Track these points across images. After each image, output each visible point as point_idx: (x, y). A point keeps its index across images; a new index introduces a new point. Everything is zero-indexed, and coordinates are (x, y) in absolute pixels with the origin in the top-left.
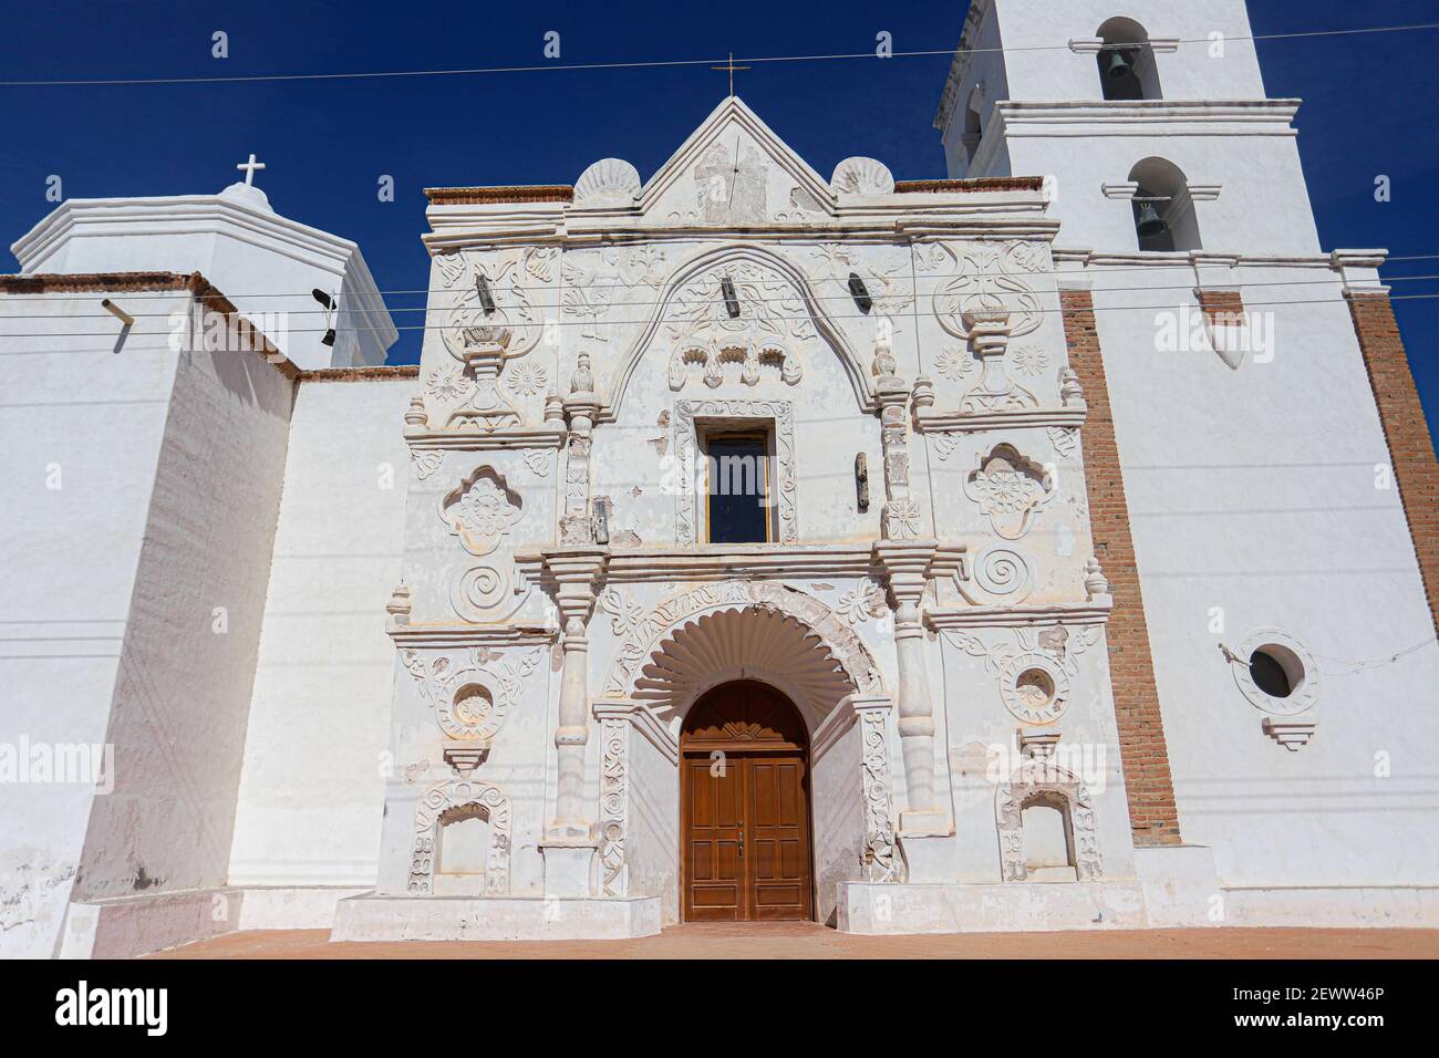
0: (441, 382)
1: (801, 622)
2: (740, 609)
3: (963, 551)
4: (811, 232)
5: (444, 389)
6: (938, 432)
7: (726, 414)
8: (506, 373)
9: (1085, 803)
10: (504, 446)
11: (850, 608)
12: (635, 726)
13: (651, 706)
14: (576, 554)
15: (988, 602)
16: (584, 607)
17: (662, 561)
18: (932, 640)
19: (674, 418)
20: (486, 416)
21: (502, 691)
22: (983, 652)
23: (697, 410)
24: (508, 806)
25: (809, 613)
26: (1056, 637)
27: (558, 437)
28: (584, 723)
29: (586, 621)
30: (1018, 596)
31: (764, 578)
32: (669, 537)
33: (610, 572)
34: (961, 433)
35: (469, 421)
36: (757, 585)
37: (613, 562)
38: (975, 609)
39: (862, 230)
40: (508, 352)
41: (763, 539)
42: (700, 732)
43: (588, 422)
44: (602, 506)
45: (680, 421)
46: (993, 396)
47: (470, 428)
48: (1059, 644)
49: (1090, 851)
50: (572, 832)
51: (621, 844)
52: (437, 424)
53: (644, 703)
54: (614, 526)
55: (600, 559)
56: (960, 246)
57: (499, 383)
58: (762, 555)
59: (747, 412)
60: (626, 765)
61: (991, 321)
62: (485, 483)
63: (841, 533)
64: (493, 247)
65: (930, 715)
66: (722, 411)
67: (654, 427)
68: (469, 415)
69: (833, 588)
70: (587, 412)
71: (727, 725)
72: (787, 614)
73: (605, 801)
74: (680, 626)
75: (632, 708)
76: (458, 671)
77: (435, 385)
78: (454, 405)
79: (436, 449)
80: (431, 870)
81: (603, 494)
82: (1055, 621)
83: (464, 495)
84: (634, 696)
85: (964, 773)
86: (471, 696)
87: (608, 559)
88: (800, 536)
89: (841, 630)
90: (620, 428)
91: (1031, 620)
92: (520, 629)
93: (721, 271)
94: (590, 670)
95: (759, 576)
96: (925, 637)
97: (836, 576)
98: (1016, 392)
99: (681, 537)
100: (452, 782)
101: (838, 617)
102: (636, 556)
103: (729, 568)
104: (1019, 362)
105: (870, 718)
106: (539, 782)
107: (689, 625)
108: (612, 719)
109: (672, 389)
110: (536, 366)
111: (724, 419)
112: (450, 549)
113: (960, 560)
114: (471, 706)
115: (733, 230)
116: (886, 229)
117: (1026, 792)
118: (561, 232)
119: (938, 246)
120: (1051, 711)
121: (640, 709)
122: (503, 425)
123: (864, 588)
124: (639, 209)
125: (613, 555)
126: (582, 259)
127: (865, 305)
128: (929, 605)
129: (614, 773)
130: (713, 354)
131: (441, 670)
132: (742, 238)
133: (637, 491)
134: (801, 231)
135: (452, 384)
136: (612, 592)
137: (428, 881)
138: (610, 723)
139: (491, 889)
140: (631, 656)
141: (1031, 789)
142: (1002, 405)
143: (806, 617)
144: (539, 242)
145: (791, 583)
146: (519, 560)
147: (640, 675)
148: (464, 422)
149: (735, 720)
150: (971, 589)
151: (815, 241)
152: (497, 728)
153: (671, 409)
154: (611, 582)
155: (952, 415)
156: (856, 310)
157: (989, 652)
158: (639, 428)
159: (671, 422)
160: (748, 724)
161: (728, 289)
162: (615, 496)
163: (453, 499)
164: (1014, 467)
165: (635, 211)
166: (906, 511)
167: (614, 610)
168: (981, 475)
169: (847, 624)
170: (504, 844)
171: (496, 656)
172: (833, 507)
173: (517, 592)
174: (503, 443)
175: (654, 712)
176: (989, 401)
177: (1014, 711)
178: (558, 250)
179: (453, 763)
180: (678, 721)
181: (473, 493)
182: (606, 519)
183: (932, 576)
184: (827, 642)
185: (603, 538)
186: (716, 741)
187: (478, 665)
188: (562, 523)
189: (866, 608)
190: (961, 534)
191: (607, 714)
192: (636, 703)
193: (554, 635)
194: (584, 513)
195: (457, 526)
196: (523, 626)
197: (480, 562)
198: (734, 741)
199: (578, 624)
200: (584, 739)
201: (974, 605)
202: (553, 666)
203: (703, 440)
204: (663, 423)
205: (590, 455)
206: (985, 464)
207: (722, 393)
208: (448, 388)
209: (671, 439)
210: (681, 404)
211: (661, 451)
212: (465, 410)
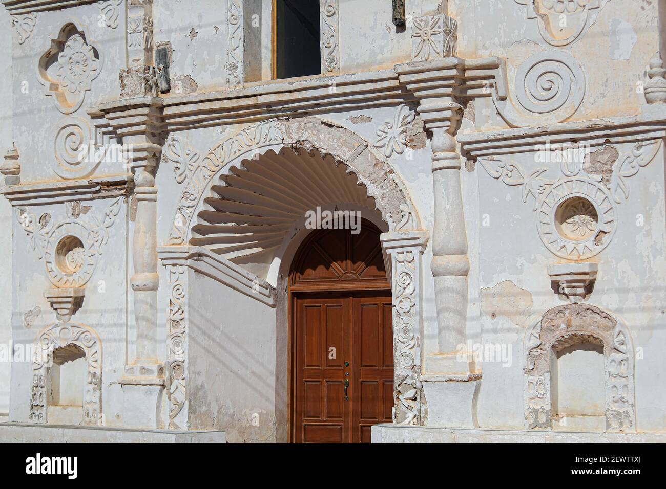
1: (337, 158)
2: (277, 150)
3: (496, 67)
9: (621, 348)
10: (82, 1)
11: (386, 140)
12: (197, 271)
13: (219, 252)
15: (526, 123)
16: (144, 159)
17: (208, 106)
18: (470, 170)
21: (91, 242)
22: (520, 181)
24: (97, 347)
25: (345, 149)
26: (605, 158)
28: (154, 268)
30: (562, 113)
31: (306, 114)
32: (221, 80)
33: (168, 121)
36: (295, 123)
37: (167, 111)
38: (517, 132)
41: (317, 71)
42: (309, 272)
44: (164, 56)
48: (608, 167)
49: (622, 400)
50: (144, 370)
51: (183, 382)
53: (206, 249)
54: (175, 72)
58: (295, 91)
60: (186, 309)
62: (75, 40)
63: (379, 57)
65: (463, 252)
69: (370, 119)
71: (335, 265)
72: (323, 151)
73: (170, 342)
74: (225, 171)
75: (186, 255)
76: (57, 225)
79: (30, 12)
80: (44, 403)
81: (165, 40)
82: (602, 141)
83: (60, 54)
84: (193, 242)
85: (493, 315)
86: (76, 247)
87: (162, 108)
88: (341, 64)
89: (376, 165)
91: (575, 140)
92: (98, 183)
94: (159, 218)
95: (300, 113)
96: (463, 168)
97: (375, 106)
99: (231, 78)
100: (57, 326)
101: (374, 151)
102: (185, 103)
103: (269, 106)
105: (401, 257)
106: (121, 325)
107: (233, 169)
108: (174, 265)
112: (46, 110)
113: (493, 77)
114: (76, 256)
117: (557, 335)
120: (590, 244)
121: (200, 255)
123: (402, 116)
125: (165, 104)
128: (467, 132)
129: (177, 317)
131: (45, 225)
133: (193, 34)
136: (173, 140)
137: (43, 411)
138: (174, 269)
139: (87, 419)
140: (188, 203)
141: (562, 331)
143: (342, 153)
145: (328, 118)
146: (94, 116)
147: (195, 221)
149: (342, 259)
150: (510, 110)
152: (88, 276)
154: (173, 130)
157: (526, 181)
160: (354, 262)
162: (176, 42)
163: (49, 60)
166: (429, 28)
167: (176, 158)
169: (382, 158)
170: (97, 381)
171: (87, 209)
172: (372, 28)
175: (225, 257)
177: (550, 247)
179: (56, 309)
180: (277, 262)
181: (67, 50)
182: (166, 67)
183: (472, 98)
184: (362, 179)
185: (164, 86)
186: (323, 280)
187: (72, 219)
188: (121, 77)
189: (402, 139)
190: (504, 46)
191: (172, 260)
192: (195, 249)
193: (126, 187)
194: (142, 64)
195: (54, 87)
196: (100, 180)
197: (69, 120)
198: (340, 280)
199: (141, 176)
200: (151, 285)
201: (513, 127)
202: (132, 216)
205: (149, 1)
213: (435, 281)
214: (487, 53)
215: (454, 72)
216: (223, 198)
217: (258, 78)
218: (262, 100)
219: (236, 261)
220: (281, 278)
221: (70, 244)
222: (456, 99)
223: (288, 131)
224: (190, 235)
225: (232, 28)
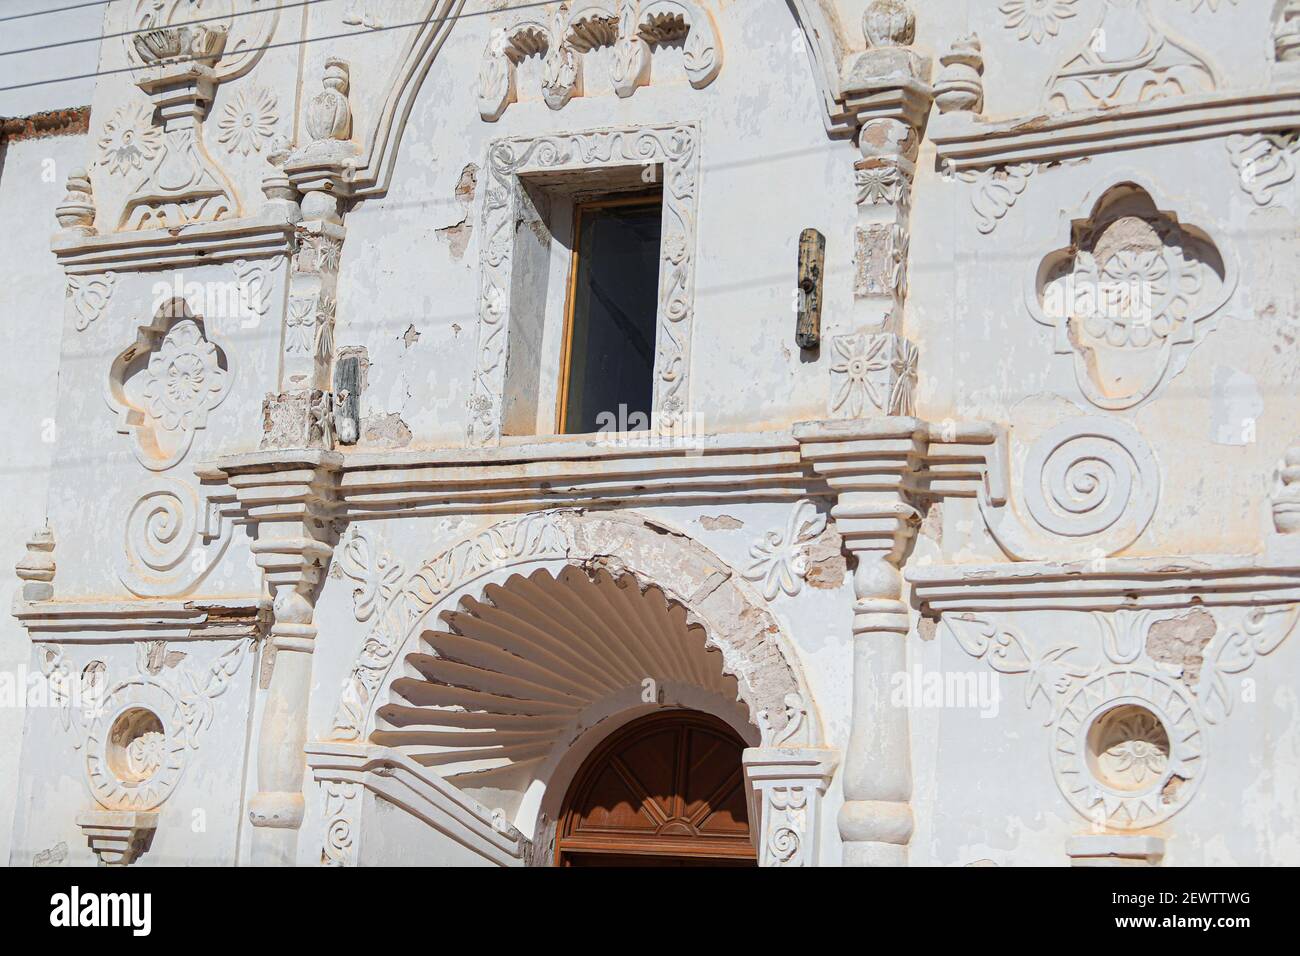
0: (118, 143)
1: (671, 595)
2: (555, 570)
3: (988, 440)
5: (121, 152)
6: (981, 168)
7: (575, 164)
8: (217, 113)
10: (203, 258)
11: (767, 567)
12: (380, 795)
13: (427, 761)
14: (270, 468)
15: (1042, 554)
16: (296, 568)
17: (428, 476)
18: (927, 636)
19: (485, 179)
20: (181, 201)
21: (179, 724)
22: (1021, 666)
23: (524, 160)
25: (687, 578)
26: (1190, 632)
27: (280, 236)
28: (296, 785)
29: (312, 595)
30: (1111, 540)
31: (617, 504)
32: (460, 428)
33: (347, 499)
34: (1030, 167)
35: (154, 212)
36: (593, 521)
37: (349, 480)
38: (1023, 570)
40: (220, 70)
42: (599, 813)
43: (329, 202)
44: (352, 373)
45: (494, 184)
46: (1113, 72)
47: (154, 229)
48: (1194, 650)
52: (109, 227)
53: (401, 753)
54: (370, 406)
55: (308, 475)
57: (204, 134)
58: (598, 458)
59: (614, 156)
62: (184, 330)
63: (766, 404)
65: (903, 798)
66: (567, 158)
67: (449, 201)
68: (154, 202)
69: (739, 523)
70: (321, 184)
71: (651, 803)
72: (645, 580)
74: (452, 605)
75: (361, 763)
76: (116, 685)
77: (110, 146)
78: (129, 187)
79: (103, 272)
81: (356, 344)
82: (1186, 598)
83: (154, 355)
84: (379, 738)
86: (148, 730)
87: (339, 473)
89: (744, 613)
90: (392, 207)
91: (1133, 594)
92: (203, 609)
94: (315, 687)
95: (605, 502)
96: (914, 632)
97: (750, 500)
98: (1168, 56)
99: (478, 426)
101: (742, 585)
102: (384, 468)
103: (545, 485)
105: (781, 799)
107: (466, 600)
108: (337, 781)
109: (485, 118)
110: (263, 94)
111: (574, 173)
112: (116, 460)
113: (982, 460)
114: (146, 749)
120: (1152, 798)
121: (389, 765)
122: (201, 220)
123: (801, 523)
125: (346, 464)
128: (925, 563)
130: (558, 34)
133: (411, 334)
135: (136, 142)
136: (356, 537)
138: (335, 789)
140: (373, 661)
142: (1131, 95)
143: (680, 586)
145: (659, 516)
146: (207, 480)
147: (386, 697)
148: (147, 216)
149: (664, 792)
150: (1008, 524)
152: (167, 790)
153: (480, 160)
154: (356, 518)
155: (1005, 128)
157: (1033, 666)
158: (424, 204)
159: (479, 189)
160: (688, 801)
162: (378, 349)
163: (131, 364)
164: (1163, 235)
166: (863, 358)
167: (358, 572)
168: (1085, 259)
169: (756, 602)
171: (176, 658)
172: (755, 350)
173: (207, 540)
174: (201, 252)
175: (437, 772)
176: (1103, 86)
177: (1074, 799)
179: (97, 851)
180: (538, 789)
181: (166, 349)
182: (355, 394)
183: (938, 497)
184: (714, 639)
185: (346, 430)
186: (623, 832)
187: (146, 675)
188: (266, 407)
189: (799, 566)
190: (1006, 401)
191: (332, 771)
192: (380, 752)
193: (256, 620)
194: (308, 385)
195: (136, 417)
196: (206, 604)
197: (158, 483)
198: (659, 833)
199: (288, 601)
200: (287, 817)
201: (1015, 560)
202: (263, 677)
203: (565, 215)
204: (465, 190)
205: (332, 267)
206: (1086, 236)
207: (574, 116)
208: (128, 152)
209: (476, 223)
210: (499, 149)
211: (456, 250)
212: (145, 193)
213: (845, 851)
214: (973, 412)
215: (906, 445)
216: (443, 656)
217: (529, 429)
218: (533, 471)
219: (459, 781)
220: (543, 822)
221: (137, 724)
222: (908, 496)
223: (579, 535)
224: (372, 724)
225: (486, 330)
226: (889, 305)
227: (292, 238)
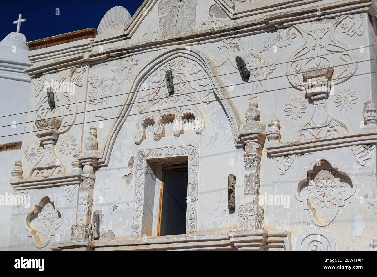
0: (30, 152)
3: (285, 236)
4: (216, 33)
5: (31, 155)
6: (281, 156)
7: (163, 156)
8: (59, 143)
10: (54, 185)
14: (73, 247)
17: (119, 249)
19: (136, 161)
20: (48, 168)
23: (148, 155)
27: (77, 178)
32: (128, 234)
34: (295, 156)
35: (40, 172)
37: (97, 250)
39: (246, 26)
40: (60, 131)
41: (184, 232)
43: (91, 168)
44: (98, 218)
45: (139, 162)
46: (318, 128)
47: (40, 177)
52: (27, 176)
54: (103, 228)
56: (305, 27)
57: (55, 149)
58: (170, 243)
59: (174, 154)
61: (316, 77)
62: (48, 206)
63: (219, 226)
64: (56, 70)
66: (160, 155)
67: (126, 168)
68: (40, 169)
70: (89, 163)
77: (28, 153)
78: (33, 164)
79: (25, 189)
81: (99, 210)
83: (39, 214)
87: (94, 248)
88: (197, 230)
90: (109, 170)
93: (167, 67)
98: (333, 123)
99: (135, 234)
102: (107, 246)
104: (338, 103)
109: (137, 143)
110: (72, 137)
111: (162, 159)
112: (27, 246)
113: (283, 242)
115: (172, 40)
116: (260, 24)
118: (86, 56)
119: (293, 29)
122: (53, 174)
124: (127, 35)
125: (96, 245)
126: (98, 71)
127: (246, 76)
130: (157, 119)
132: (179, 44)
133: (115, 207)
134: (210, 34)
135: (35, 152)
142: (323, 134)
144: (77, 64)
146: (55, 251)
148: (38, 173)
151: (219, 39)
153: (135, 156)
155: (287, 145)
156: (241, 80)
158: (119, 169)
159: (135, 164)
161: (169, 77)
162: (105, 211)
163: (32, 216)
164: (334, 175)
165: (125, 37)
166: (248, 212)
168: (312, 182)
172: (216, 210)
174: (53, 183)
176: (315, 132)
178: (87, 67)
181: (43, 211)
182: (98, 225)
185: (96, 235)
188: (72, 229)
190: (290, 224)
194: (85, 222)
195: (34, 232)
203: (160, 171)
204: (131, 164)
205: (92, 187)
206: (312, 175)
207: (162, 143)
208: (33, 154)
209: (134, 174)
210: (140, 153)
211: (128, 182)
212: (37, 166)
214: (280, 228)
215: (261, 238)
217: (149, 234)
218: (150, 247)
225: (137, 205)
226: (255, 196)
227: (80, 179)
